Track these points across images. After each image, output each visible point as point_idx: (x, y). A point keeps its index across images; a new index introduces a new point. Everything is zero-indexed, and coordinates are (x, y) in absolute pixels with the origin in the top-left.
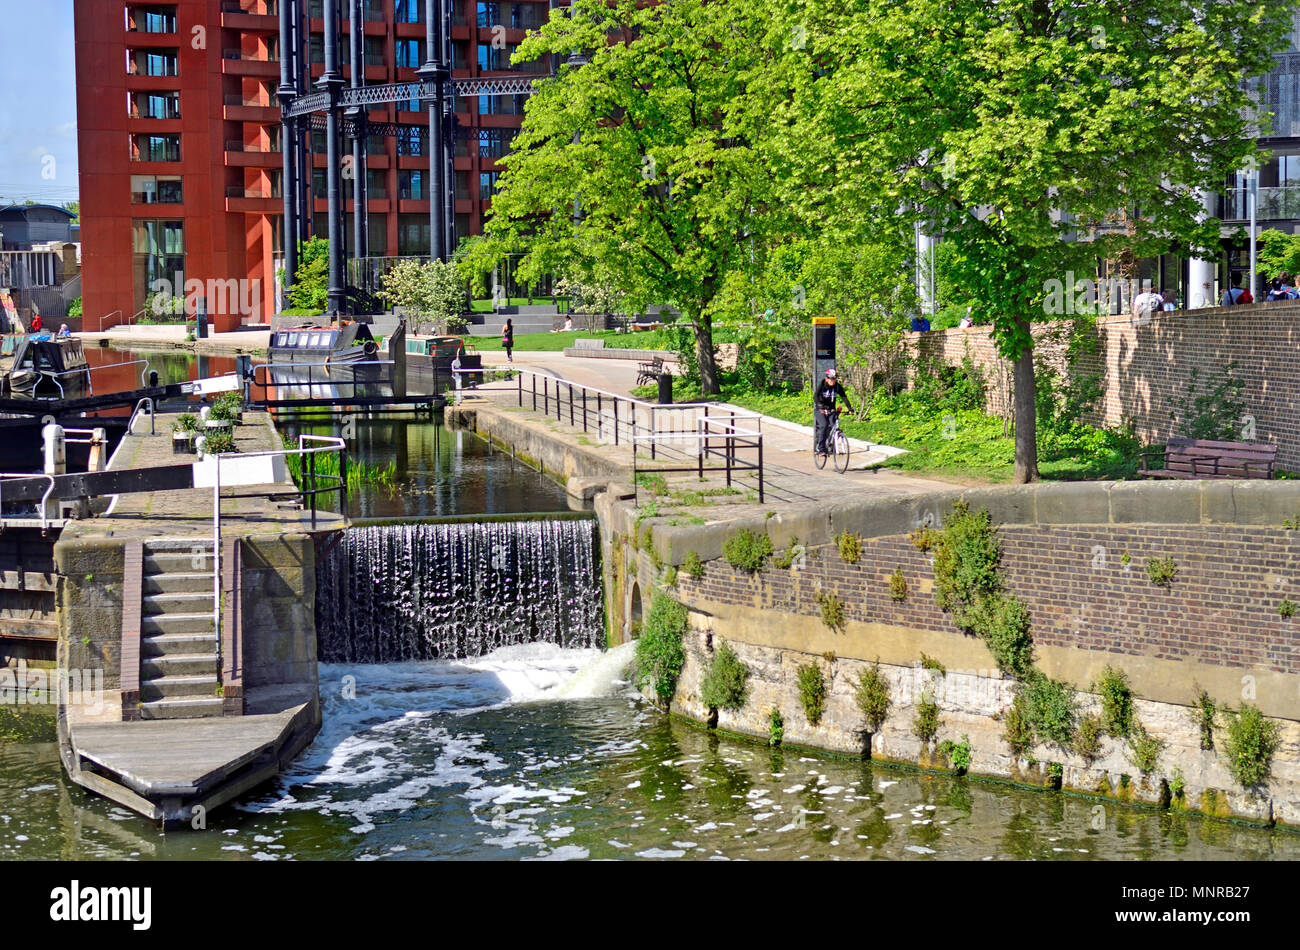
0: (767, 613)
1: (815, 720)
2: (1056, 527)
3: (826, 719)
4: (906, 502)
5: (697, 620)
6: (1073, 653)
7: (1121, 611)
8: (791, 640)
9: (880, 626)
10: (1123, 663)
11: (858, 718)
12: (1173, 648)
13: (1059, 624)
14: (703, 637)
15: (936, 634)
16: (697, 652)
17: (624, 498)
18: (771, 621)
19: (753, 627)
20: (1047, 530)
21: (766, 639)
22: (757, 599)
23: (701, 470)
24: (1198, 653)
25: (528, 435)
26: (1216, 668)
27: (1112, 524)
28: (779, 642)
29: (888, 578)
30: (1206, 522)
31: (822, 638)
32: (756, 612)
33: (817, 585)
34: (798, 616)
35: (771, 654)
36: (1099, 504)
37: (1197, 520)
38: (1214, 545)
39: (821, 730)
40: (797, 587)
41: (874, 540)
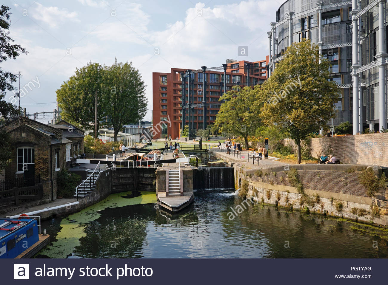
0: (261, 183)
1: (269, 199)
2: (307, 171)
3: (271, 199)
4: (284, 166)
5: (250, 184)
6: (310, 190)
7: (318, 184)
8: (265, 187)
9: (279, 185)
10: (319, 192)
11: (276, 199)
12: (326, 190)
13: (308, 186)
14: (251, 186)
15: (288, 187)
16: (250, 189)
17: (238, 165)
18: (262, 184)
19: (259, 185)
20: (306, 171)
21: (261, 187)
22: (260, 181)
23: (249, 161)
24: (330, 191)
25: (221, 155)
26: (333, 193)
27: (316, 170)
28: (263, 187)
29: (280, 178)
30: (332, 170)
31: (270, 187)
32: (260, 183)
33: (269, 179)
34: (266, 183)
35: (262, 189)
36: (314, 167)
37: (330, 170)
38: (333, 174)
39: (270, 201)
40: (266, 179)
41: (278, 172)
